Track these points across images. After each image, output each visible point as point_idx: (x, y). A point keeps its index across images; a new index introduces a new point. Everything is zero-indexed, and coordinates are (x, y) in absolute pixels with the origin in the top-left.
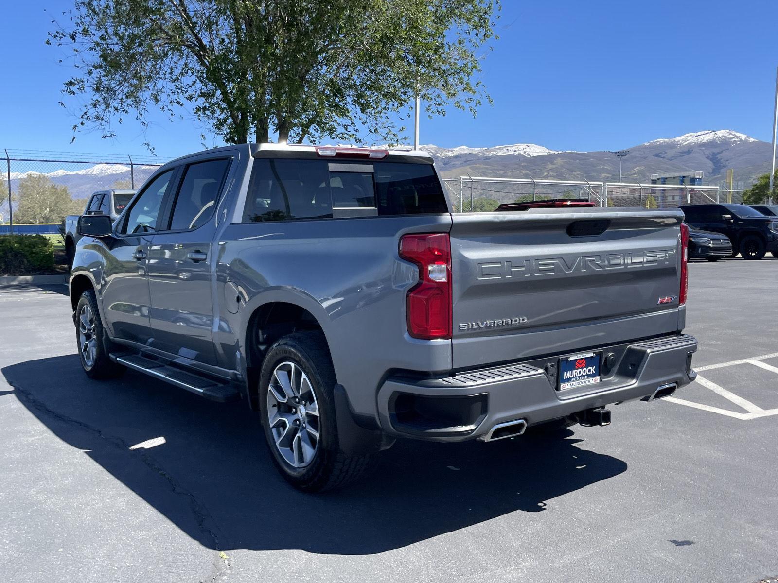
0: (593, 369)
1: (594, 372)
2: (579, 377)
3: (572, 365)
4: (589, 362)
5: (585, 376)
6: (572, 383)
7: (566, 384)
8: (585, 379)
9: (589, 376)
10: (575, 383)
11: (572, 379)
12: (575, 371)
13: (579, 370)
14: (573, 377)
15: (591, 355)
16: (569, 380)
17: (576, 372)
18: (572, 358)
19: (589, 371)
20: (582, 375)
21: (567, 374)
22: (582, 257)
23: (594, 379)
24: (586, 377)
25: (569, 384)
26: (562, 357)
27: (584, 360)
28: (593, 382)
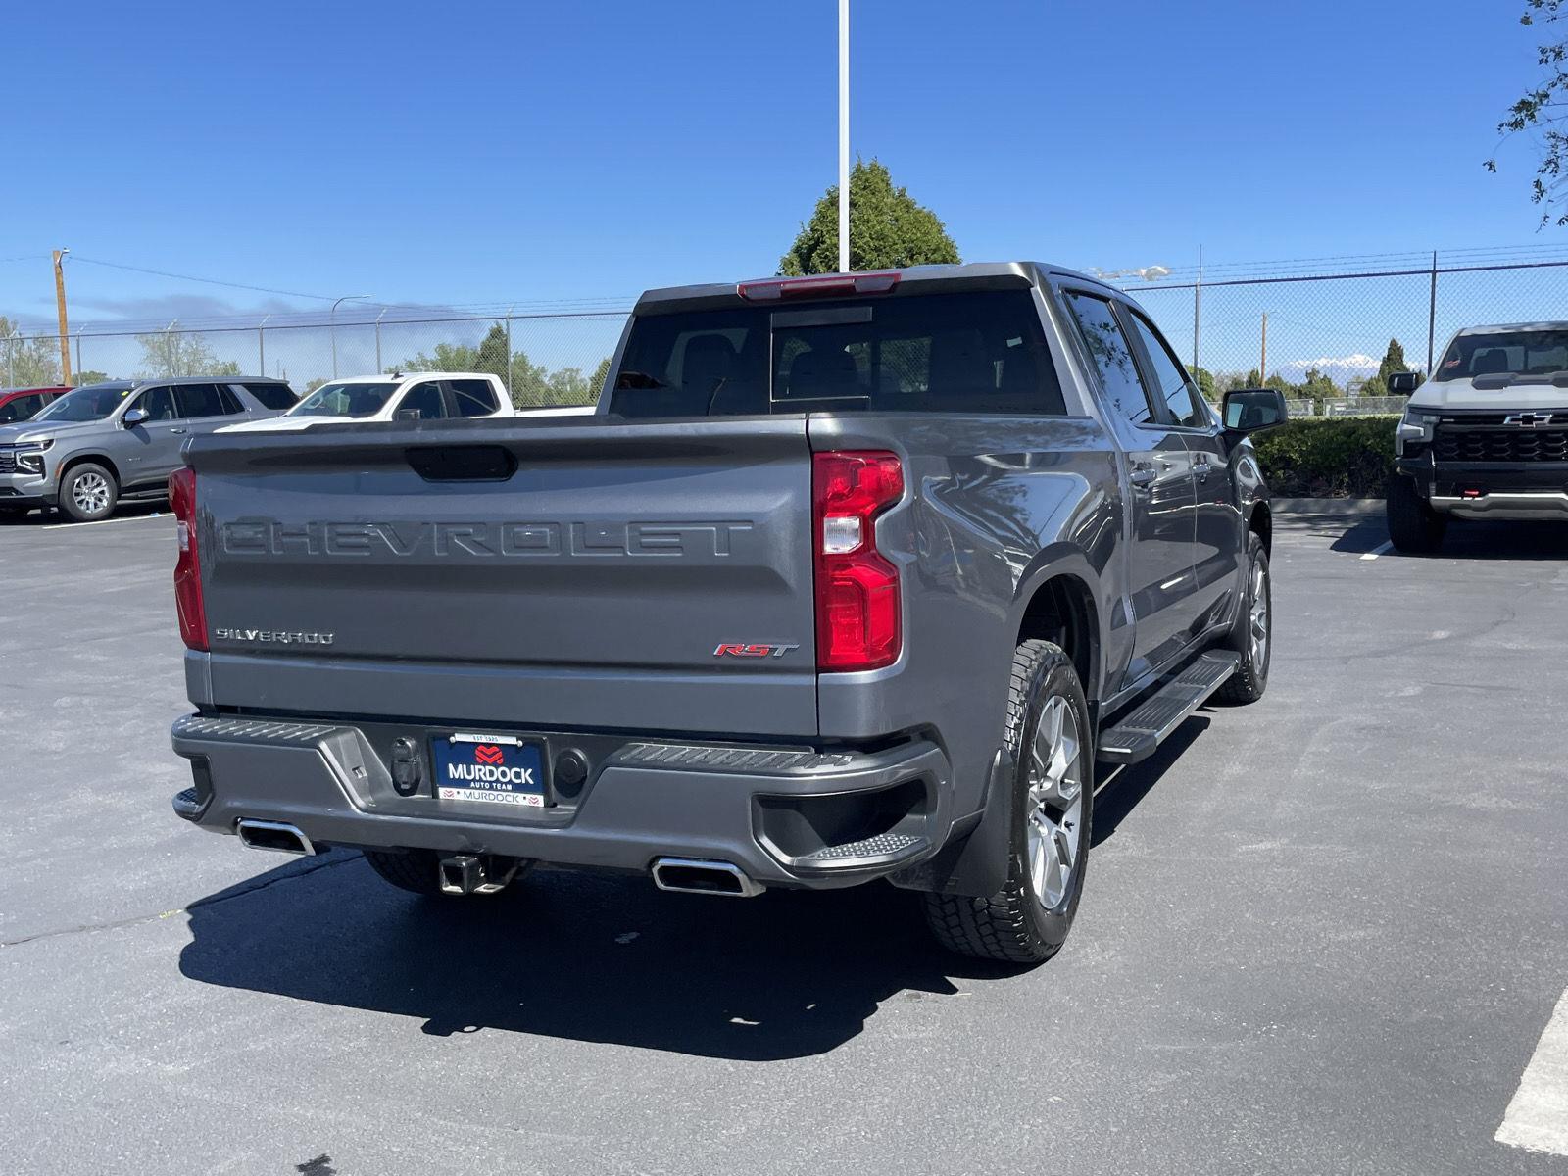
0: (526, 776)
1: (531, 782)
2: (491, 782)
3: (468, 754)
4: (509, 757)
5: (506, 783)
6: (468, 791)
7: (454, 790)
8: (507, 791)
9: (518, 788)
10: (477, 792)
11: (473, 784)
12: (477, 767)
13: (488, 768)
14: (474, 780)
15: (512, 740)
16: (463, 783)
17: (479, 771)
18: (458, 737)
19: (518, 775)
20: (497, 781)
21: (456, 768)
22: (438, 524)
23: (528, 796)
24: (509, 787)
25: (462, 791)
26: (437, 729)
27: (497, 749)
28: (526, 803)
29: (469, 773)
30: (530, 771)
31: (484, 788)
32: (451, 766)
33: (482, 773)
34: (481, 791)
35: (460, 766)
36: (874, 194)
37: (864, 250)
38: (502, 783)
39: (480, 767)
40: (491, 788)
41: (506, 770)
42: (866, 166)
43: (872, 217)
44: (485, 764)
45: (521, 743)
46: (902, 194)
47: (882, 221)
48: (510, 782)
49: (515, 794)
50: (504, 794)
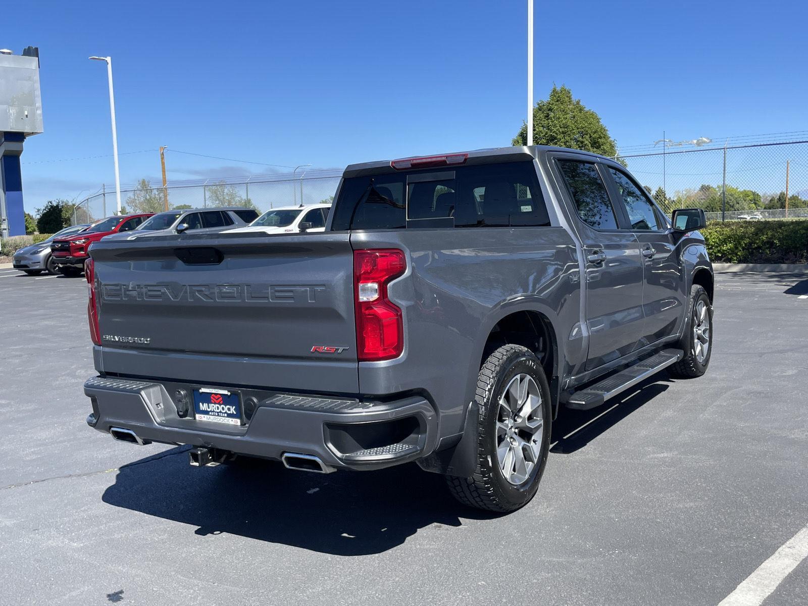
0: (233, 410)
1: (235, 413)
2: (218, 413)
3: (207, 398)
4: (225, 400)
5: (224, 413)
6: (208, 416)
7: (203, 416)
8: (224, 417)
9: (230, 416)
10: (212, 417)
11: (210, 413)
12: (212, 405)
13: (217, 405)
14: (211, 411)
15: (225, 392)
16: (206, 413)
17: (213, 407)
18: (203, 390)
19: (229, 409)
20: (220, 412)
21: (203, 405)
22: (189, 286)
23: (234, 420)
24: (226, 415)
25: (206, 416)
26: (194, 385)
28: (232, 423)
29: (209, 408)
30: (234, 407)
31: (215, 415)
32: (201, 404)
33: (214, 408)
34: (213, 417)
35: (205, 404)
36: (562, 104)
37: (557, 134)
38: (223, 413)
39: (214, 405)
40: (218, 415)
41: (224, 406)
42: (558, 89)
43: (561, 116)
44: (215, 403)
45: (229, 394)
46: (578, 103)
47: (566, 118)
48: (226, 413)
49: (228, 419)
50: (223, 418)
